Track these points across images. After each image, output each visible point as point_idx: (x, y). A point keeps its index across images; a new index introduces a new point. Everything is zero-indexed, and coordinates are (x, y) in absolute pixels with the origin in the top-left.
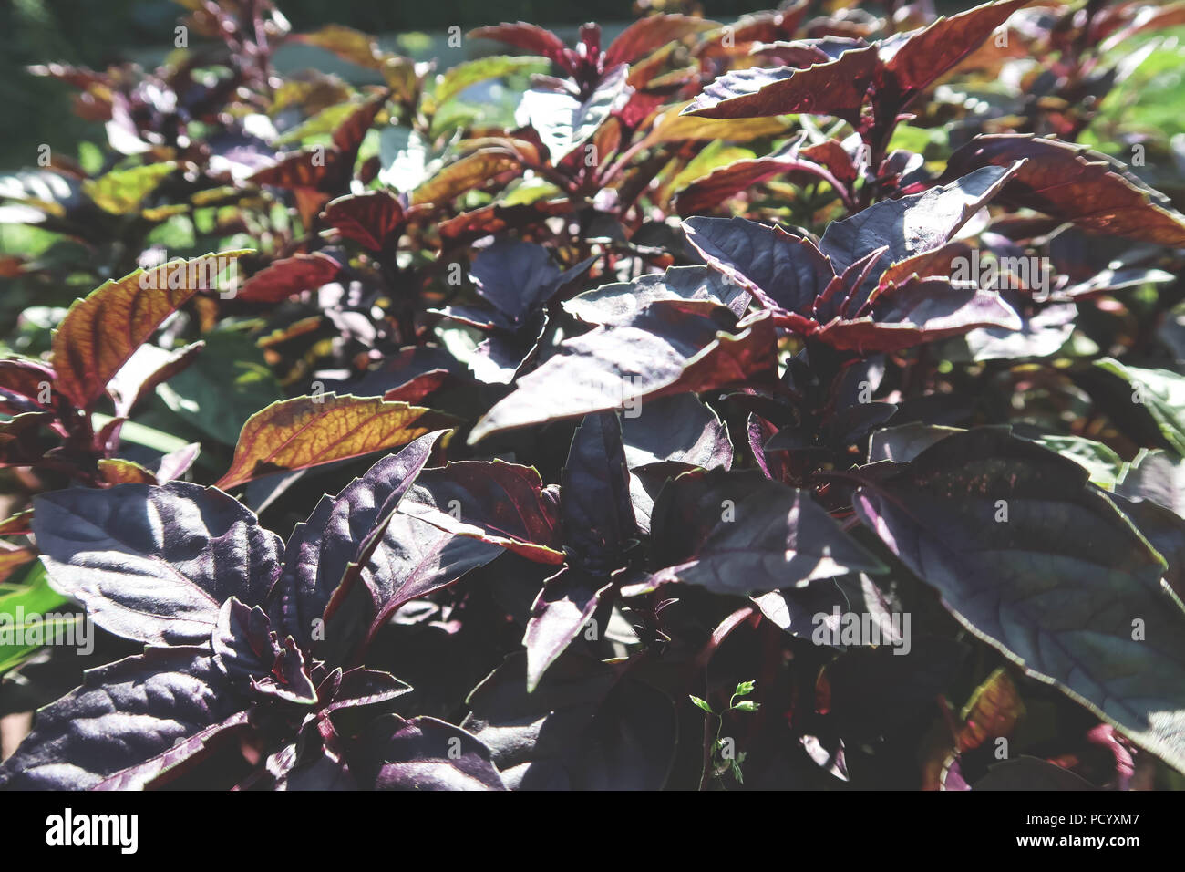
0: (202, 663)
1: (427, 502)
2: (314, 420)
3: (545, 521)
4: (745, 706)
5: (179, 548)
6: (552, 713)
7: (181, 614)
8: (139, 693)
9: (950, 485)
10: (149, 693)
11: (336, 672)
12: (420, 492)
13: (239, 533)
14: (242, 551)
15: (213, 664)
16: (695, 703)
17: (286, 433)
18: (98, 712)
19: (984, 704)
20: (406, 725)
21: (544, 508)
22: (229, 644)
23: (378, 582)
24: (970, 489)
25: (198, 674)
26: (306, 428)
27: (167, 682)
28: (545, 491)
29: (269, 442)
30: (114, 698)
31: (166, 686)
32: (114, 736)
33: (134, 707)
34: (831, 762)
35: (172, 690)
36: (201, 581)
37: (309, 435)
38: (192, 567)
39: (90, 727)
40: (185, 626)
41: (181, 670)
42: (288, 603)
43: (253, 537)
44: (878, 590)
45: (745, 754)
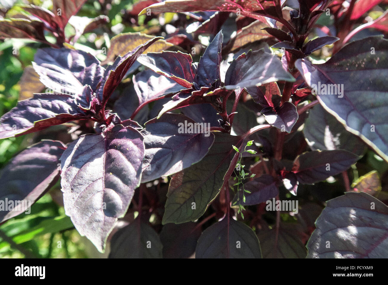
0: (70, 100)
1: (153, 63)
2: (132, 41)
3: (191, 75)
4: (251, 151)
5: (76, 68)
6: (174, 135)
7: (68, 86)
8: (49, 104)
9: (348, 64)
10: (53, 105)
11: (114, 114)
12: (151, 60)
13: (94, 67)
14: (93, 72)
15: (73, 101)
16: (234, 148)
17: (123, 45)
18: (36, 106)
19: (363, 183)
20: (123, 128)
21: (192, 70)
22: (80, 96)
23: (142, 96)
24: (357, 66)
25: (69, 103)
26: (130, 44)
27: (57, 103)
28: (193, 64)
29: (118, 48)
30: (42, 104)
31: (57, 104)
32: (39, 114)
33: (47, 107)
34: (292, 189)
35: (59, 105)
36: (79, 79)
37: (130, 47)
38: (77, 74)
39: (32, 110)
40: (69, 89)
41: (64, 101)
42: (101, 88)
43: (97, 68)
44: (332, 135)
45: (255, 175)
